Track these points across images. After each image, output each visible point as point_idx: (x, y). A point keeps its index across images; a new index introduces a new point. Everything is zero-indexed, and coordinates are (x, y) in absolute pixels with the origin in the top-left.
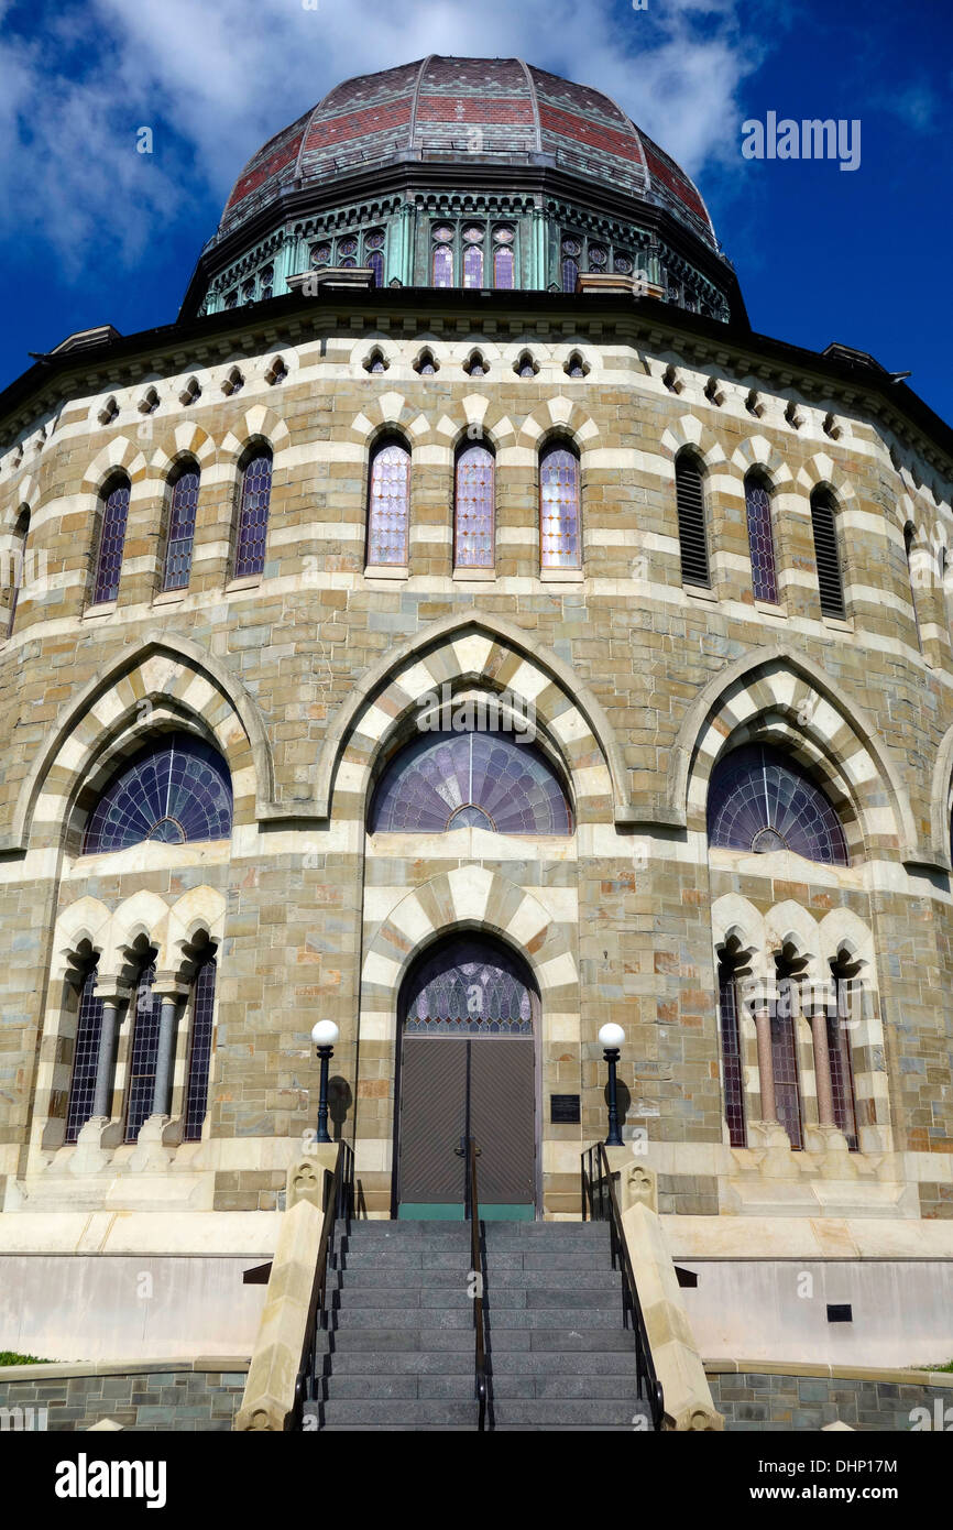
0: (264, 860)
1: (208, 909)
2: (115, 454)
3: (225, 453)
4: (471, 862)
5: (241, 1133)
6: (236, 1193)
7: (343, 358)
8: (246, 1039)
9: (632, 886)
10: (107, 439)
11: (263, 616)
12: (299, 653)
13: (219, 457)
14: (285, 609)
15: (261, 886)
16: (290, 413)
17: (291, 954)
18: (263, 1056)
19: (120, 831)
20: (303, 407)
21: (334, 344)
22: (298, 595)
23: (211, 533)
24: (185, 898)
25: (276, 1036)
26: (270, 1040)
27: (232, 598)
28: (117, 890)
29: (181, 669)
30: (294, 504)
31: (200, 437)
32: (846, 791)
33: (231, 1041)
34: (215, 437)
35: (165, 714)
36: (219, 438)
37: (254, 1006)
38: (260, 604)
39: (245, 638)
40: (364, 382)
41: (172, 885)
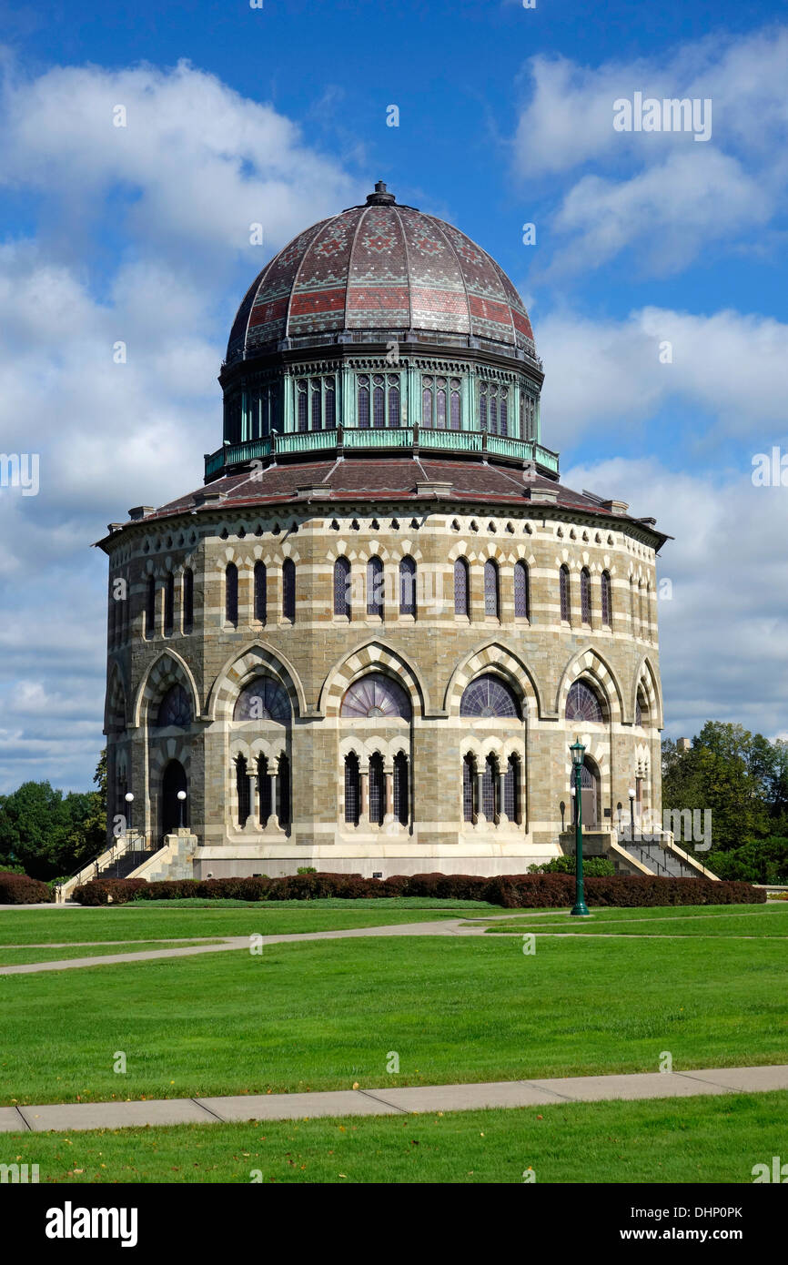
0: (541, 731)
1: (517, 745)
2: (461, 548)
3: (510, 563)
4: (586, 733)
5: (540, 820)
6: (541, 838)
7: (550, 531)
8: (540, 791)
9: (624, 743)
10: (457, 540)
11: (533, 638)
12: (549, 657)
13: (508, 564)
14: (542, 638)
15: (541, 740)
16: (535, 552)
17: (552, 763)
18: (545, 796)
19: (470, 709)
20: (541, 551)
21: (549, 523)
22: (547, 633)
23: (508, 597)
24: (509, 740)
25: (549, 791)
26: (547, 791)
27: (521, 628)
28: (483, 734)
29: (504, 654)
30: (541, 594)
31: (498, 552)
32: (647, 703)
33: (534, 791)
34: (505, 554)
35: (495, 669)
36: (507, 555)
37: (541, 780)
38: (532, 634)
39: (528, 646)
40: (558, 543)
41: (504, 735)
